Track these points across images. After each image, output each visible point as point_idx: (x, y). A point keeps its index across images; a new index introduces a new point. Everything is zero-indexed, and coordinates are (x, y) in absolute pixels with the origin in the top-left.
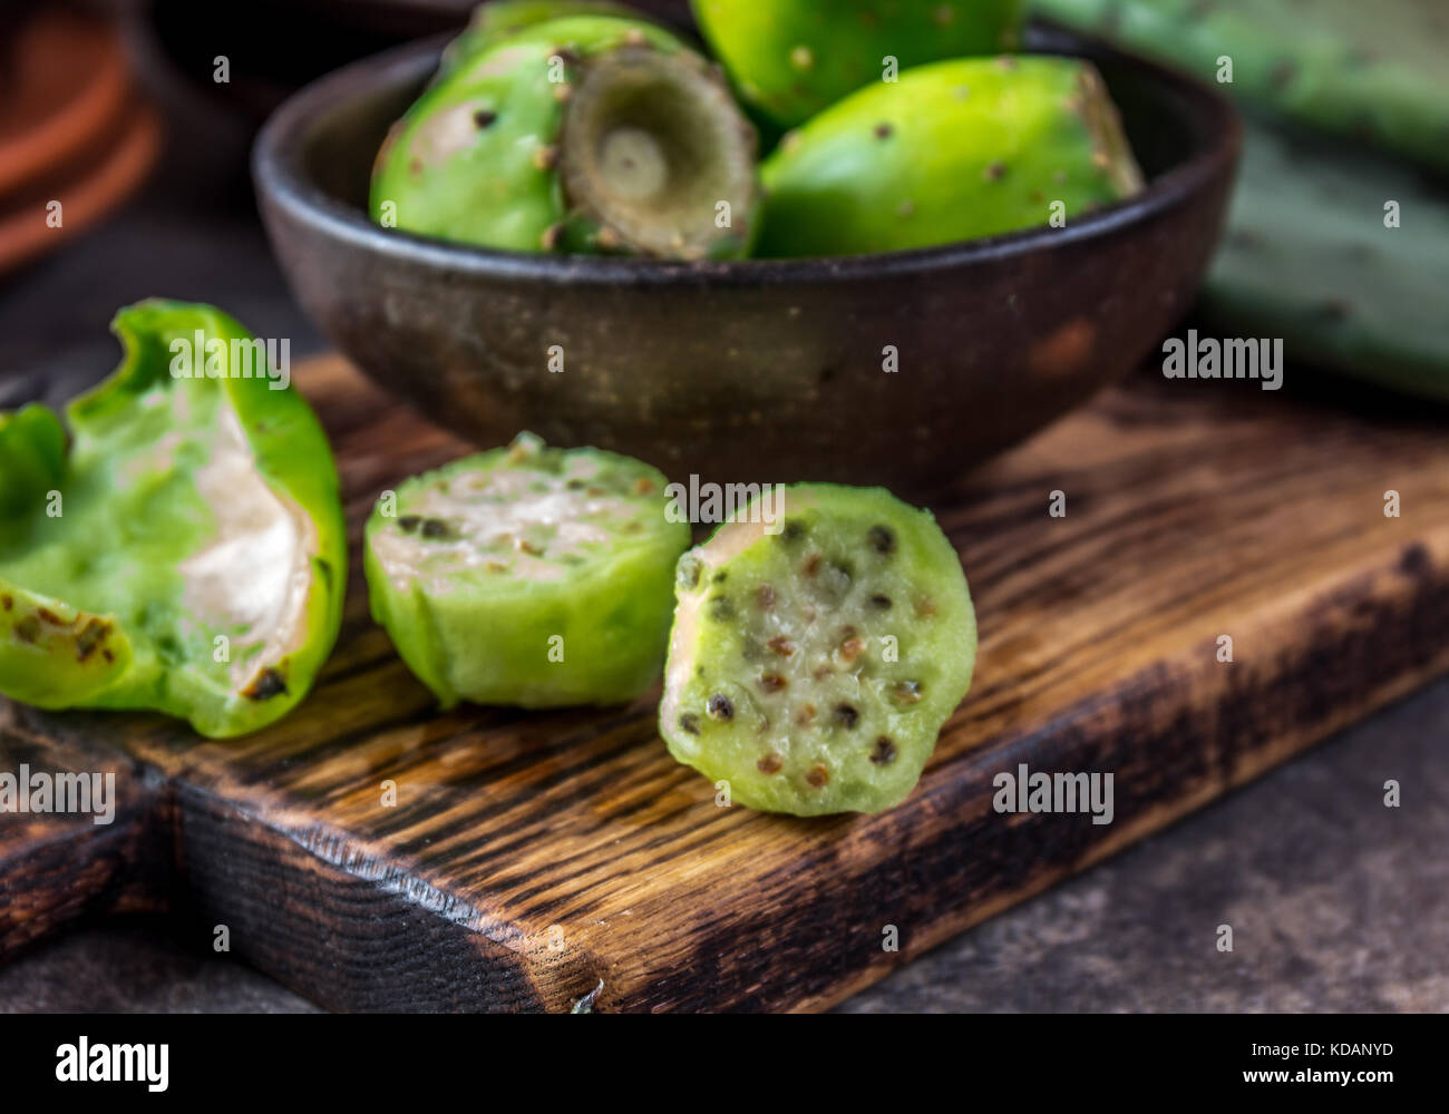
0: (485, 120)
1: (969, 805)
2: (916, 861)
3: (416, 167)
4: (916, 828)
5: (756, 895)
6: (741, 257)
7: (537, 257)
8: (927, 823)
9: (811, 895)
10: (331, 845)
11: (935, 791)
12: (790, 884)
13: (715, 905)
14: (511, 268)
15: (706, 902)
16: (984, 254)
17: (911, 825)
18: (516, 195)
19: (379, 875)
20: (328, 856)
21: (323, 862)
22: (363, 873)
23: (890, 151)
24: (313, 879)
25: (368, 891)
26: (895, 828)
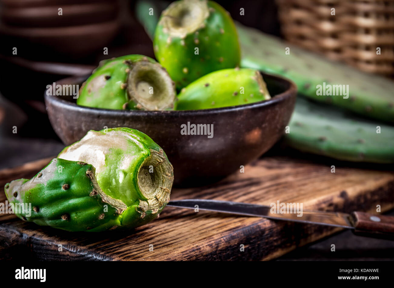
0: (108, 78)
1: (233, 241)
2: (219, 253)
3: (89, 91)
4: (220, 245)
5: (181, 256)
6: (174, 109)
7: (122, 111)
8: (222, 244)
9: (194, 258)
10: (73, 248)
11: (224, 236)
12: (189, 254)
13: (171, 257)
14: (115, 113)
15: (169, 256)
16: (234, 110)
17: (218, 244)
18: (116, 96)
19: (86, 253)
20: (72, 251)
21: (71, 252)
22: (82, 253)
23: (209, 89)
24: (68, 257)
25: (83, 257)
26: (214, 244)
